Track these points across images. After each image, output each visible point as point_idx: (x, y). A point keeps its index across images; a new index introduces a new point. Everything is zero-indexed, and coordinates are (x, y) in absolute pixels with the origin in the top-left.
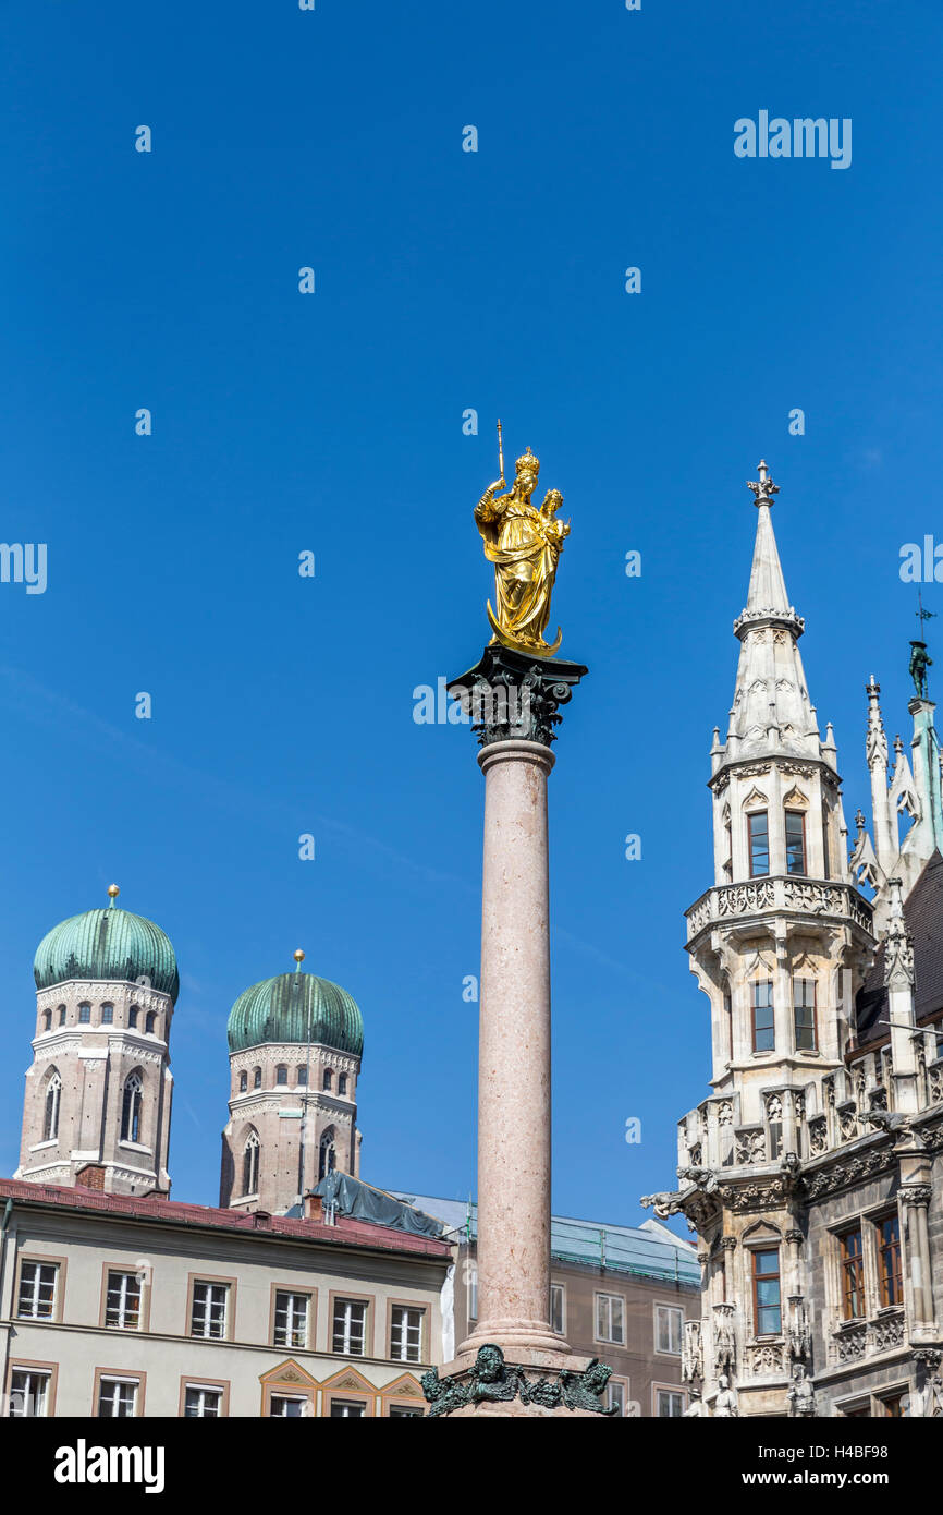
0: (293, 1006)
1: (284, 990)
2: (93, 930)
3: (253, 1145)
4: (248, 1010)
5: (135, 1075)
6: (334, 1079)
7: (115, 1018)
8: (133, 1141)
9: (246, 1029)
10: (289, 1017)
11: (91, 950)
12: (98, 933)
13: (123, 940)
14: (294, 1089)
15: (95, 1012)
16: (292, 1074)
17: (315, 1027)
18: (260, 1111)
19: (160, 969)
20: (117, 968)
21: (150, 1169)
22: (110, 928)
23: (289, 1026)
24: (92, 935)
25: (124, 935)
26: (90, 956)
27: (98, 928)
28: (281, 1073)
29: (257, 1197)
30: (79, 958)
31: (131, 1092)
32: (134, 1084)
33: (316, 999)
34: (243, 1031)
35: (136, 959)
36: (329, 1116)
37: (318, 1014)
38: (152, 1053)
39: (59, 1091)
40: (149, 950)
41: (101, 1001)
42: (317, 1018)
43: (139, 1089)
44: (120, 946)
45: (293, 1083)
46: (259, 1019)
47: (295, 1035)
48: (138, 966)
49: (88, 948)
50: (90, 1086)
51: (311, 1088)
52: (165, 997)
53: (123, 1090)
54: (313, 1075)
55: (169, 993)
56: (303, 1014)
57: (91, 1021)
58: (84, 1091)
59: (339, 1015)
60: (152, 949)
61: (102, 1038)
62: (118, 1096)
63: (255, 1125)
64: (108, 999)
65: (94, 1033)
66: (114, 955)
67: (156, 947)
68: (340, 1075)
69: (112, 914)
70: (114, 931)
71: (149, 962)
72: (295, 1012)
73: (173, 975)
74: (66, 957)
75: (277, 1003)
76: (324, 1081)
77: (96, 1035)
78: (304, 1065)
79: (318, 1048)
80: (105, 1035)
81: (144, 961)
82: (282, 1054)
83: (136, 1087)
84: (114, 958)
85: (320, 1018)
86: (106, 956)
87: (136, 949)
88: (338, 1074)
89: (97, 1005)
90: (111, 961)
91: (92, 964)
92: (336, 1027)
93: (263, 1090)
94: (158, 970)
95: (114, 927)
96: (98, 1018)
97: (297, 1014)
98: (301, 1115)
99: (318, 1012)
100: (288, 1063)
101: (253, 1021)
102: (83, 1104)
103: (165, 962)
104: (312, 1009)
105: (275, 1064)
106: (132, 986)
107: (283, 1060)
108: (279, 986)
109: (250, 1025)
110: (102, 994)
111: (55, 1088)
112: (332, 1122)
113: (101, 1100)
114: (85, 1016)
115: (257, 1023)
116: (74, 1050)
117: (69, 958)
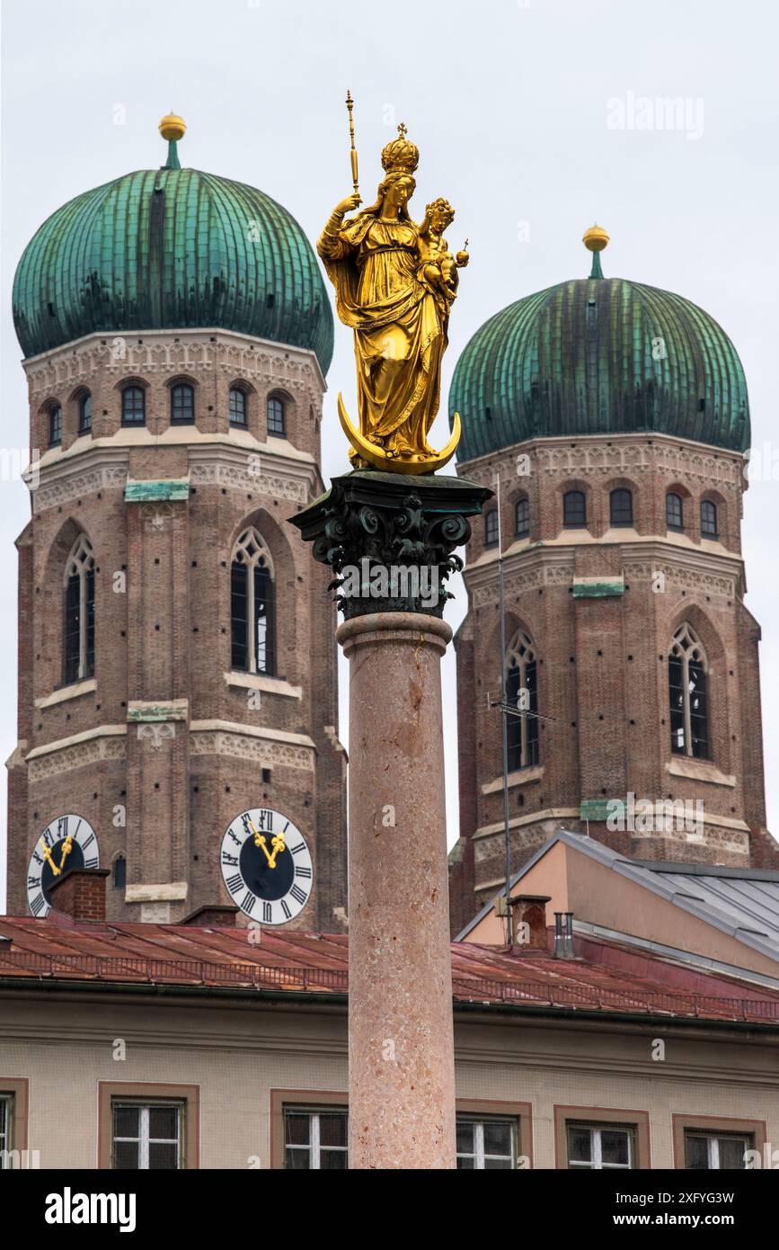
0: (587, 354)
1: (565, 321)
2: (134, 220)
3: (521, 662)
4: (491, 366)
5: (251, 530)
6: (693, 507)
7: (201, 410)
8: (259, 672)
9: (488, 411)
10: (581, 378)
11: (132, 267)
12: (145, 225)
13: (202, 241)
14: (598, 534)
15: (159, 400)
16: (599, 502)
17: (639, 395)
18: (530, 587)
19: (289, 296)
20: (192, 303)
21: (302, 731)
22: (170, 214)
23: (581, 399)
24: (133, 230)
25: (203, 228)
26: (133, 278)
27: (145, 214)
28: (575, 505)
29: (537, 773)
30: (110, 282)
31: (245, 566)
32: (251, 550)
33: (637, 334)
34: (482, 414)
35: (233, 278)
36: (683, 587)
37: (643, 368)
38: (286, 481)
39: (90, 577)
40: (260, 258)
41: (168, 376)
42: (642, 376)
43: (262, 560)
44: (196, 252)
45: (600, 522)
46: (514, 386)
47: (594, 417)
48: (239, 293)
49: (127, 261)
50: (157, 561)
51: (639, 531)
52: (303, 357)
53: (229, 565)
54: (642, 503)
55: (311, 347)
56: (610, 369)
57: (148, 422)
58: (143, 574)
59: (690, 367)
60: (268, 253)
61: (173, 457)
62: (217, 578)
63: (523, 618)
64: (180, 370)
65: (156, 447)
66: (185, 273)
67: (276, 250)
68: (703, 495)
69: (173, 182)
70: (180, 218)
71: (262, 283)
72: (593, 368)
73: (318, 308)
74: (81, 285)
75: (553, 349)
76: (668, 513)
77: (161, 451)
78: (624, 480)
79: (650, 443)
80: (181, 450)
81: (252, 283)
82: (570, 460)
83: (257, 556)
84: (186, 279)
85: (648, 376)
86: (168, 275)
87: (232, 256)
88: (696, 494)
89: (160, 386)
90: (179, 287)
91: (138, 294)
92: (684, 392)
93: (534, 540)
94: (284, 300)
95: (181, 208)
96: (165, 413)
97: (598, 370)
98: (622, 590)
99: (642, 363)
100: (586, 479)
101: (503, 393)
102: (142, 599)
103: (298, 279)
104: (631, 357)
105: (559, 481)
106: (229, 338)
107: (577, 475)
108: (554, 310)
109: (496, 402)
110: (168, 361)
111: (82, 569)
112: (692, 602)
113: (181, 589)
114: (134, 410)
115: (511, 396)
116: (118, 486)
117: (88, 286)
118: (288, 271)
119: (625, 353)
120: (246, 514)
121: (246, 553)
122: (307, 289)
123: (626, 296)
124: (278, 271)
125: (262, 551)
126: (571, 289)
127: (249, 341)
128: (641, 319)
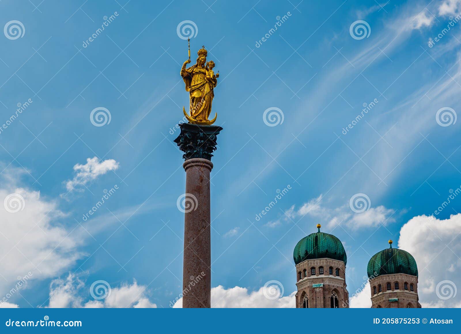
0: (390, 261)
1: (386, 255)
4: (374, 263)
5: (334, 292)
6: (409, 286)
7: (324, 272)
10: (389, 265)
12: (314, 242)
13: (324, 244)
14: (393, 291)
15: (317, 270)
16: (393, 285)
17: (399, 267)
18: (382, 300)
19: (339, 252)
20: (323, 254)
22: (318, 240)
23: (389, 268)
24: (312, 242)
25: (324, 242)
26: (313, 250)
27: (314, 240)
28: (389, 286)
30: (309, 251)
31: (333, 298)
32: (334, 295)
33: (398, 257)
34: (373, 271)
35: (329, 250)
36: (408, 299)
37: (399, 263)
38: (339, 283)
39: (307, 300)
40: (334, 246)
41: (319, 266)
42: (399, 264)
43: (336, 297)
44: (323, 245)
45: (393, 289)
46: (378, 267)
47: (392, 271)
48: (330, 252)
49: (311, 248)
50: (318, 297)
51: (400, 290)
52: (342, 263)
53: (330, 298)
54: (400, 285)
55: (342, 261)
56: (394, 263)
57: (316, 274)
58: (316, 299)
59: (407, 262)
60: (335, 245)
61: (320, 280)
62: (328, 300)
63: (381, 305)
64: (321, 265)
65: (317, 278)
66: (321, 249)
67: (336, 245)
68: (410, 284)
69: (319, 235)
70: (320, 240)
71: (334, 250)
72: (391, 263)
73: (343, 255)
74: (304, 252)
75: (384, 260)
76: (405, 287)
77: (318, 279)
78: (397, 282)
79: (401, 275)
80: (322, 279)
81: (332, 250)
82: (388, 279)
83: (335, 296)
84: (321, 250)
85: (400, 264)
86: (318, 250)
87: (329, 246)
88: (409, 283)
89: (318, 268)
90: (320, 251)
91: (314, 253)
92: (406, 267)
93: (382, 292)
94: (338, 253)
95: (320, 239)
96: (318, 272)
97: (392, 263)
98: (397, 300)
99: (399, 262)
100: (391, 282)
101: (376, 268)
102: (316, 304)
103: (340, 249)
104: (397, 261)
105: (386, 282)
106: (329, 260)
107: (389, 281)
108: (384, 254)
109: (375, 269)
110: (319, 264)
111: (306, 299)
112: (409, 302)
113: (322, 302)
114: (314, 272)
115: (377, 268)
116: (311, 285)
117: (305, 252)
118: (338, 248)
119: (396, 260)
120: (333, 289)
121: (333, 296)
122: (342, 251)
123: (396, 251)
124: (337, 248)
125: (336, 295)
126: (387, 250)
127: (332, 260)
128: (399, 254)
